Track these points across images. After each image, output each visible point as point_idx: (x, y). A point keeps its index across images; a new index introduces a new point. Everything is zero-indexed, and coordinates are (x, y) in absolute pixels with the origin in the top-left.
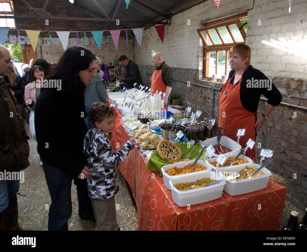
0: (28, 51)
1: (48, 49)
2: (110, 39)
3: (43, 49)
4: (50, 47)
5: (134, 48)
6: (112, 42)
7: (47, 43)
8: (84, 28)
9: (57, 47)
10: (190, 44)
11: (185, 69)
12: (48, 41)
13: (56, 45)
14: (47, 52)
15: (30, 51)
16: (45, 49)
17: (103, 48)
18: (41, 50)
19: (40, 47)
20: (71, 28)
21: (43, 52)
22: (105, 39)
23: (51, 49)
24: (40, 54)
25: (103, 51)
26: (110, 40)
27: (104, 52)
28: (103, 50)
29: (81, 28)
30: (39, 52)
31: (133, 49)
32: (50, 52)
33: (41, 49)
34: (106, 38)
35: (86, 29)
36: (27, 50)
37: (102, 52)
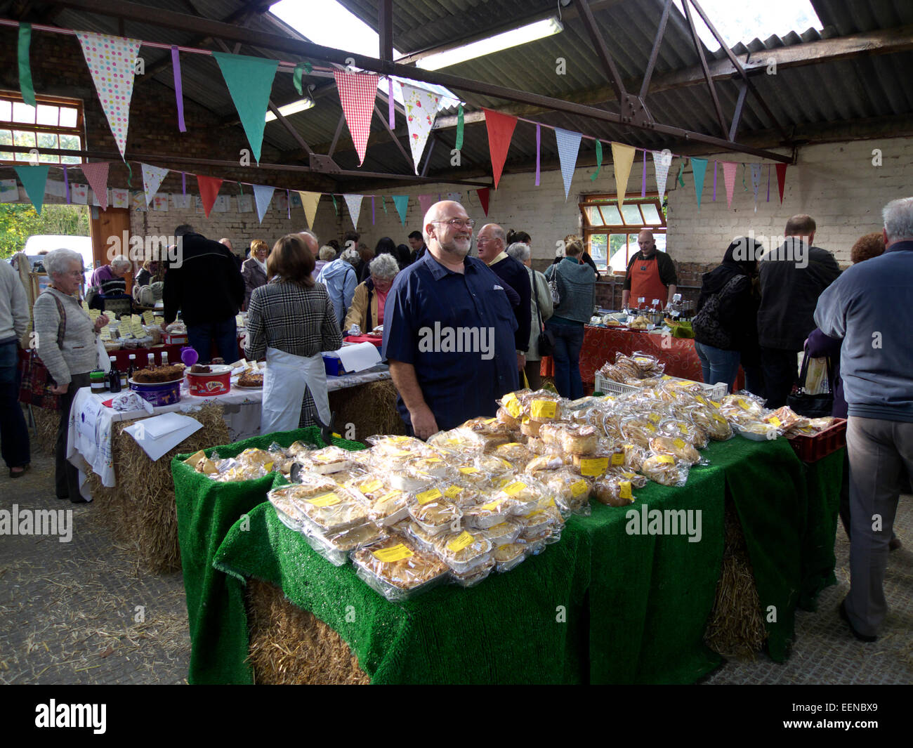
0: (105, 224)
1: (160, 220)
2: (296, 201)
3: (149, 219)
4: (165, 216)
5: (342, 220)
6: (299, 206)
7: (160, 204)
8: (241, 175)
9: (182, 215)
10: (554, 221)
11: (543, 260)
12: (161, 202)
13: (180, 212)
14: (158, 228)
15: (110, 223)
16: (155, 219)
17: (279, 219)
18: (145, 222)
19: (142, 213)
20: (215, 173)
21: (149, 227)
22: (284, 201)
23: (169, 219)
24: (144, 230)
25: (280, 226)
26: (294, 203)
27: (282, 228)
28: (280, 223)
29: (236, 174)
30: (141, 225)
31: (339, 223)
32: (167, 226)
33: (145, 218)
34: (286, 199)
35: (247, 175)
36: (103, 222)
37: (277, 228)
